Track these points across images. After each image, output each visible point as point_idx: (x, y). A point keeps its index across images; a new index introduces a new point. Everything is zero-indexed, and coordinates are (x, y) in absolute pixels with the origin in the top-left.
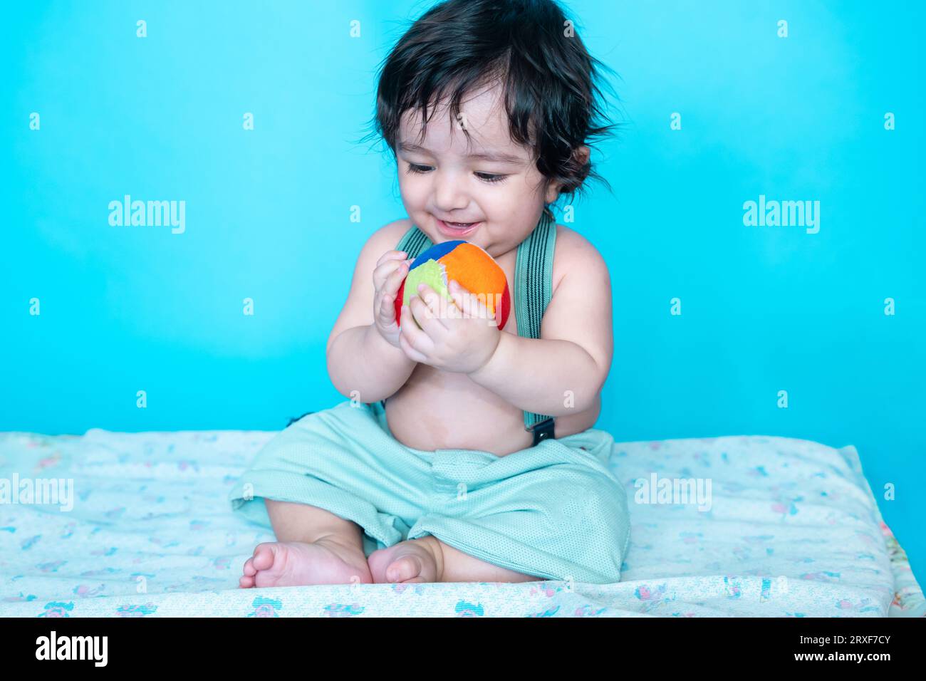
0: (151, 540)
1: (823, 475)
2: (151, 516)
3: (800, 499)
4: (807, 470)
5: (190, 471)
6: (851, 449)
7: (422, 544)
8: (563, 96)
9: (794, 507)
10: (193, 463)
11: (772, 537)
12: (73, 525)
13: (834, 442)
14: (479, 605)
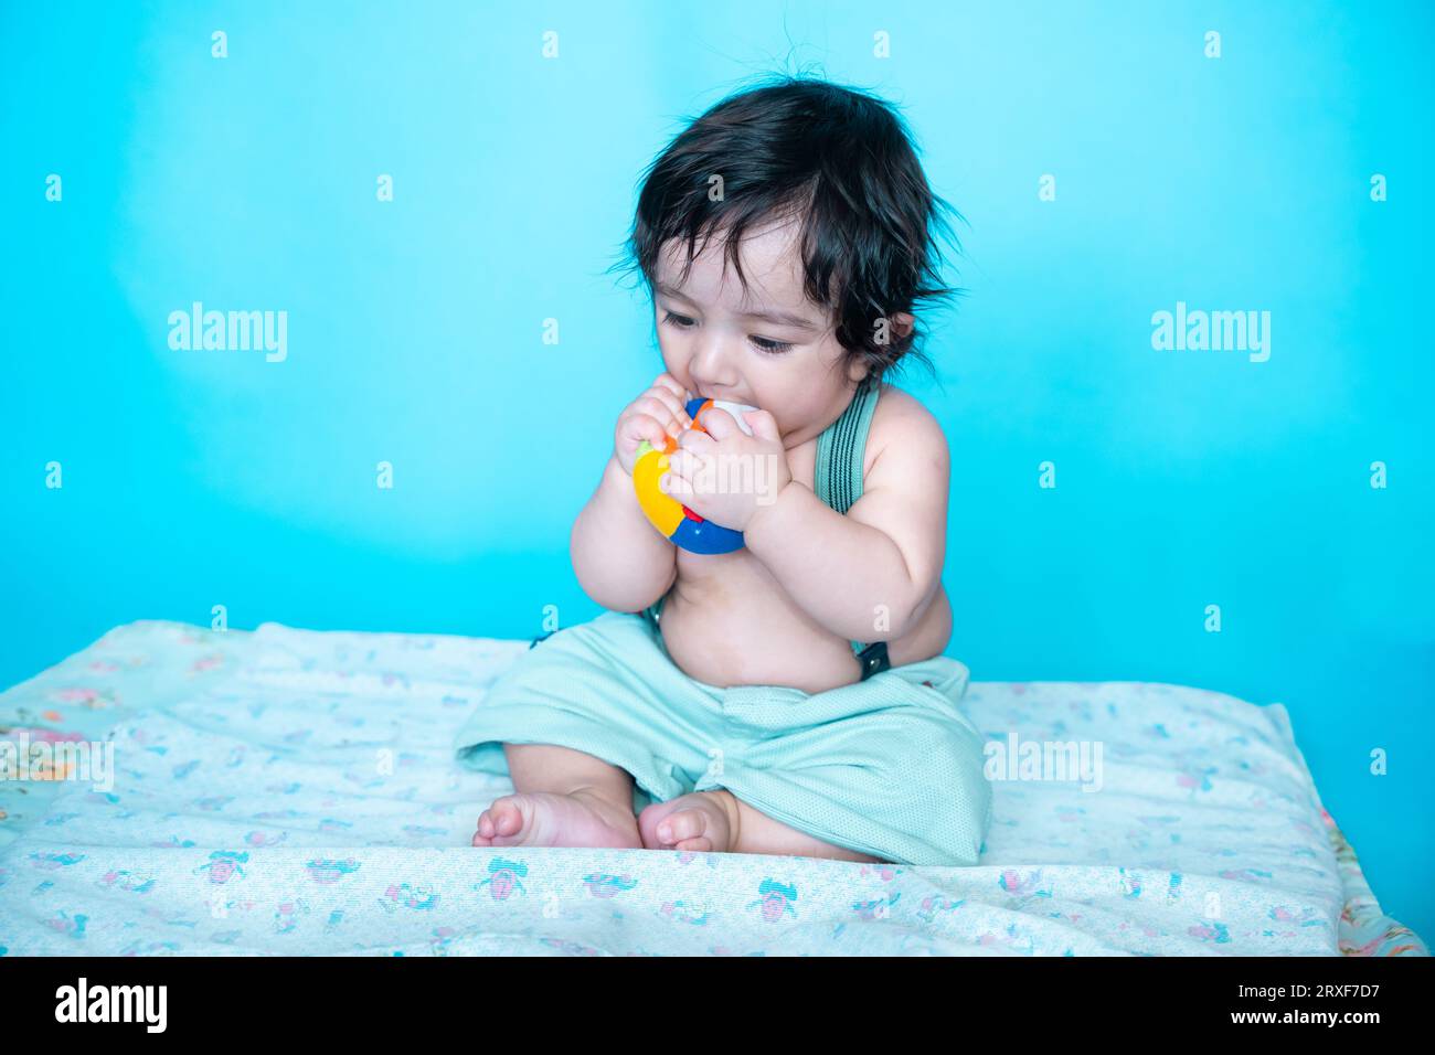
0: (347, 776)
1: (1243, 741)
2: (345, 744)
3: (1213, 771)
4: (1222, 733)
5: (397, 687)
6: (1280, 709)
7: (713, 797)
8: (882, 245)
9: (1206, 781)
10: (402, 676)
11: (1178, 819)
12: (242, 749)
13: (1258, 698)
14: (791, 886)
